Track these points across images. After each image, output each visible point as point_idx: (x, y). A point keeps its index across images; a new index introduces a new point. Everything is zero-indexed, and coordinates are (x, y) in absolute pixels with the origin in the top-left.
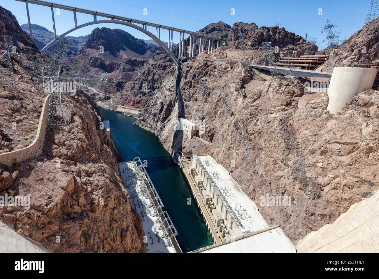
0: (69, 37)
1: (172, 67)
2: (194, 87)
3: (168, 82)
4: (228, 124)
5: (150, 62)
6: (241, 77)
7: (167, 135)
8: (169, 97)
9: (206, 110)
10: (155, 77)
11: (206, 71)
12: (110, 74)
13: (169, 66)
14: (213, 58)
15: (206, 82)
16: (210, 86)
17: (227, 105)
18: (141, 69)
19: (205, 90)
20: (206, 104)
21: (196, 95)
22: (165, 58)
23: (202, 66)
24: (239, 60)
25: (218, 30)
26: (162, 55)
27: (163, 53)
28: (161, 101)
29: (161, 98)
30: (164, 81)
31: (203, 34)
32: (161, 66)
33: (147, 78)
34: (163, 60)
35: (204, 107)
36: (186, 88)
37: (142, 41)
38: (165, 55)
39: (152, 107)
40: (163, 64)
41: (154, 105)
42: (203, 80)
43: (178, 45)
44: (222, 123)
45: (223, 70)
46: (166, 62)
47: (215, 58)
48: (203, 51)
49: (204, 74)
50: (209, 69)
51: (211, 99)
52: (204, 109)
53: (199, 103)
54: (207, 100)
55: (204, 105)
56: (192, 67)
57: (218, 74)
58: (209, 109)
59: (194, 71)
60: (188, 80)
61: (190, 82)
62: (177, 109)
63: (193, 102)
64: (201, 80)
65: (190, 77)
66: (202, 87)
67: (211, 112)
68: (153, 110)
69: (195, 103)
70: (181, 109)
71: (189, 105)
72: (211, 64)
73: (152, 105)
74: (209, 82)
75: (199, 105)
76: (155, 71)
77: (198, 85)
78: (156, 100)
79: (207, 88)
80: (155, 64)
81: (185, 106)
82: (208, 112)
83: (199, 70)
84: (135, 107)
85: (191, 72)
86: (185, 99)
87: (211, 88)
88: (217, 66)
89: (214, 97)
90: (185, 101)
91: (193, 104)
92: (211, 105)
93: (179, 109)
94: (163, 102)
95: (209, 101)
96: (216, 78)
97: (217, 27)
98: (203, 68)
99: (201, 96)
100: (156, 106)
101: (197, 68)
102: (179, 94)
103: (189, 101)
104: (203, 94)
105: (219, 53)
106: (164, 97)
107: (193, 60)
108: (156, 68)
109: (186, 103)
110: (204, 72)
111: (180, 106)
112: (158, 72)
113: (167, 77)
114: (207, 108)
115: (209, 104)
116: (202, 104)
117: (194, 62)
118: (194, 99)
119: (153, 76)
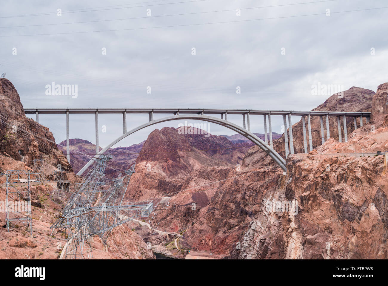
0: (118, 149)
1: (277, 173)
2: (319, 206)
3: (271, 200)
8: (276, 228)
9: (352, 249)
10: (248, 193)
11: (338, 173)
12: (174, 197)
13: (272, 172)
14: (349, 148)
15: (343, 193)
19: (343, 209)
20: (351, 236)
21: (328, 221)
22: (263, 159)
25: (351, 101)
26: (257, 157)
27: (259, 152)
28: (261, 237)
29: (262, 231)
31: (325, 111)
32: (258, 174)
33: (235, 198)
34: (260, 163)
36: (306, 209)
37: (224, 138)
38: (263, 154)
39: (247, 250)
40: (260, 170)
41: (250, 245)
42: (336, 191)
43: (283, 135)
45: (371, 168)
46: (266, 165)
47: (352, 148)
48: (329, 138)
49: (336, 178)
50: (343, 170)
51: (359, 226)
52: (348, 247)
53: (335, 236)
54: (352, 227)
55: (347, 238)
56: (312, 169)
57: (363, 177)
58: (357, 245)
59: (317, 176)
60: (308, 192)
61: (311, 197)
62: (294, 251)
63: (322, 235)
64: (332, 192)
65: (309, 187)
66: (336, 203)
67: (363, 252)
68: (249, 255)
69: (328, 236)
70: (302, 251)
71: (316, 241)
72: (345, 159)
73: (247, 245)
74: (349, 193)
75: (337, 239)
76: (247, 184)
77: (329, 200)
78: (253, 235)
79: (348, 205)
80: (247, 172)
81: (309, 244)
82: (358, 252)
83: (326, 173)
84: (218, 251)
85: (311, 179)
86: (307, 230)
87: (355, 203)
88: (358, 161)
89: (363, 220)
90: (307, 234)
91: (324, 238)
92: (361, 237)
93: (298, 250)
94: (265, 239)
95: (355, 229)
96: (362, 183)
97: (347, 96)
98: (333, 169)
99: (337, 221)
100: (253, 248)
101: (320, 170)
102: (293, 221)
103: (315, 234)
104: (341, 216)
105: (360, 139)
106: (267, 229)
107: (313, 157)
108: (248, 178)
109: (309, 237)
110: (336, 176)
111: (299, 244)
112: (253, 184)
113: (269, 192)
114: (355, 244)
115: (357, 235)
116: (342, 236)
117: (314, 160)
118: (325, 229)
119: (245, 193)
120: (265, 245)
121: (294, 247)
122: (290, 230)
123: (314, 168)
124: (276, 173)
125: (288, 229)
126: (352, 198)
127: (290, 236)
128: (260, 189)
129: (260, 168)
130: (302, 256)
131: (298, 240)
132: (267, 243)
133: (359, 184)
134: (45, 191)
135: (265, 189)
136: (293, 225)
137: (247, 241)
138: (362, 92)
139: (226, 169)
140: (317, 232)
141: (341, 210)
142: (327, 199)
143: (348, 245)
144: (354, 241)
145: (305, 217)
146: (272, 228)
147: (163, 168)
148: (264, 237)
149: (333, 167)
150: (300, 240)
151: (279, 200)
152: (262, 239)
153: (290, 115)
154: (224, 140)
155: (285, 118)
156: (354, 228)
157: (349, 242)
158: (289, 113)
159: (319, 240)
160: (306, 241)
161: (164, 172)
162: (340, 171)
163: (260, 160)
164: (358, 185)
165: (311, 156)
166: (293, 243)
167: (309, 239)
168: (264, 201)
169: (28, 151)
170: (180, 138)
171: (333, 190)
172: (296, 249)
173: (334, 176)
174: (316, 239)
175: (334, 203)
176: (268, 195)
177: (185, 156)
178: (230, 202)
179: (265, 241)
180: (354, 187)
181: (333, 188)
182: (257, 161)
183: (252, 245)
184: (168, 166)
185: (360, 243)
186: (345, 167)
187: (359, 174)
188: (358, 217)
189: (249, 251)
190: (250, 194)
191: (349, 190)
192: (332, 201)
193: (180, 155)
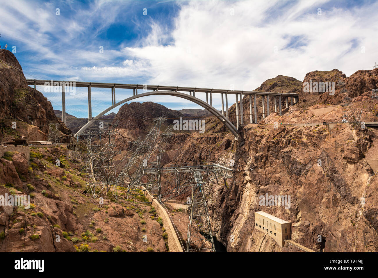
2: (271, 163)
3: (226, 159)
4: (349, 219)
5: (194, 136)
6: (353, 141)
7: (238, 240)
9: (300, 197)
10: (203, 153)
11: (286, 138)
13: (221, 138)
14: (292, 120)
15: (291, 154)
16: (301, 159)
17: (339, 187)
18: (183, 145)
19: (292, 166)
20: (298, 187)
21: (278, 175)
22: (214, 128)
23: (280, 133)
24: (337, 118)
25: (282, 86)
26: (208, 126)
27: (211, 122)
28: (218, 187)
30: (221, 159)
31: (263, 92)
32: (210, 139)
33: (193, 157)
34: (212, 131)
35: (295, 192)
36: (259, 166)
39: (207, 198)
40: (212, 136)
41: (210, 193)
42: (285, 152)
44: (338, 216)
45: (316, 135)
46: (216, 133)
47: (295, 120)
49: (284, 143)
50: (291, 136)
51: (306, 179)
52: (296, 195)
53: (285, 187)
54: (299, 180)
55: (295, 188)
56: (263, 135)
57: (309, 142)
58: (304, 194)
59: (268, 140)
60: (261, 153)
61: (264, 157)
62: (249, 198)
63: (273, 186)
64: (282, 153)
65: (263, 149)
66: (286, 162)
67: (310, 199)
68: (209, 201)
69: (278, 187)
70: (256, 198)
71: (268, 190)
72: (291, 128)
73: (207, 193)
74: (296, 154)
75: (286, 189)
76: (202, 146)
77: (279, 159)
78: (212, 186)
79: (295, 163)
80: (202, 138)
81: (262, 193)
82: (305, 199)
83: (276, 139)
84: (180, 198)
85: (263, 143)
86: (260, 182)
87: (302, 162)
88: (303, 130)
89: (310, 175)
90: (260, 185)
91: (275, 188)
92: (308, 188)
93: (252, 197)
94: (223, 189)
95: (302, 182)
96: (307, 146)
97: (278, 82)
98: (282, 136)
99: (286, 175)
100: (212, 196)
101: (272, 136)
102: (248, 175)
103: (266, 185)
104: (290, 172)
105: (301, 113)
106: (223, 181)
107: (262, 126)
108: (203, 142)
109: (262, 187)
110: (285, 141)
111: (253, 193)
112: (207, 147)
113: (223, 153)
114: (302, 193)
115: (304, 187)
116: (290, 187)
117: (263, 128)
118: (275, 181)
119: (201, 154)
120: (223, 193)
121: (248, 195)
122: (245, 182)
123: (265, 135)
124: (224, 138)
125: (243, 181)
126: (299, 158)
127: (245, 186)
128: (212, 150)
129: (211, 135)
130: (256, 202)
131: (252, 190)
132: (224, 192)
133: (305, 147)
134: (62, 152)
135: (217, 150)
136: (248, 178)
137: (207, 190)
138: (287, 79)
139: (182, 135)
140: (269, 184)
141: (290, 167)
142: (277, 158)
143: (296, 193)
144: (302, 191)
145: (258, 172)
146: (228, 180)
147: (132, 134)
148: (221, 187)
149: (282, 134)
150: (254, 190)
151: (233, 159)
152: (220, 189)
153: (242, 94)
154: (178, 113)
155: (237, 97)
156: (301, 180)
157: (297, 191)
158: (241, 93)
159: (271, 190)
160: (259, 190)
161: (133, 137)
162: (288, 137)
163: (211, 129)
164: (303, 148)
165: (261, 126)
166: (248, 192)
167: (262, 189)
168: (219, 159)
169: (36, 116)
170: (145, 111)
171: (283, 151)
172: (250, 196)
173: (283, 141)
174: (268, 189)
175: (284, 162)
176: (222, 155)
177: (149, 125)
178: (189, 160)
179: (223, 191)
180: (300, 150)
181: (283, 150)
182: (209, 129)
183: (211, 193)
184: (136, 132)
185: (307, 193)
186: (292, 134)
187: (305, 139)
188: (304, 173)
189: (209, 198)
190: (204, 154)
191: (296, 151)
192: (281, 160)
193: (145, 124)
